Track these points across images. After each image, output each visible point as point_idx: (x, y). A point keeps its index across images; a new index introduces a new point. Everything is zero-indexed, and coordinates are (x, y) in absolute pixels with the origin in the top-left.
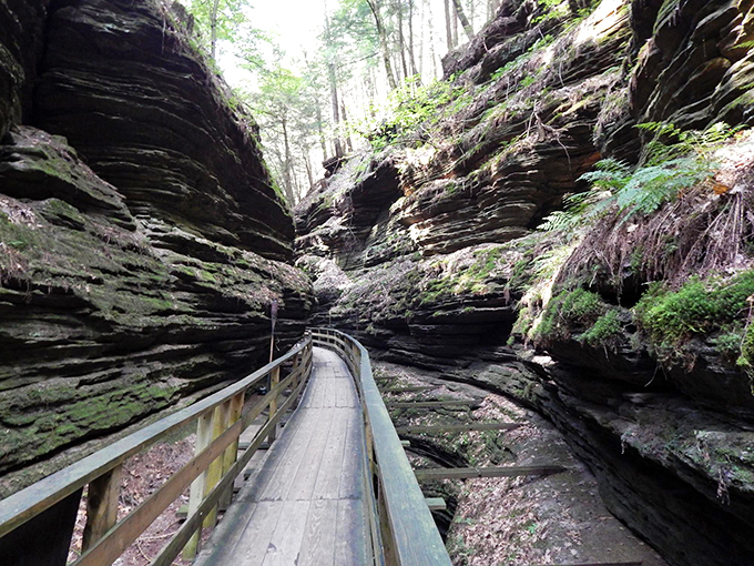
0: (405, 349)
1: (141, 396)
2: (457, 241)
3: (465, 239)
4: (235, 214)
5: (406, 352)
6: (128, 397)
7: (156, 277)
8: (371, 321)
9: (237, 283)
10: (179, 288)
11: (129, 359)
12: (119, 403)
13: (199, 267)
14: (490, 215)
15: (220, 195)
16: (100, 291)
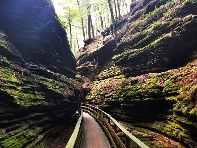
0: (118, 113)
1: (27, 136)
2: (139, 72)
3: (142, 71)
4: (59, 61)
5: (119, 115)
6: (22, 137)
7: (33, 86)
8: (104, 101)
9: (60, 87)
10: (41, 90)
11: (22, 120)
12: (19, 139)
13: (47, 81)
14: (153, 62)
15: (55, 54)
16: (15, 92)
